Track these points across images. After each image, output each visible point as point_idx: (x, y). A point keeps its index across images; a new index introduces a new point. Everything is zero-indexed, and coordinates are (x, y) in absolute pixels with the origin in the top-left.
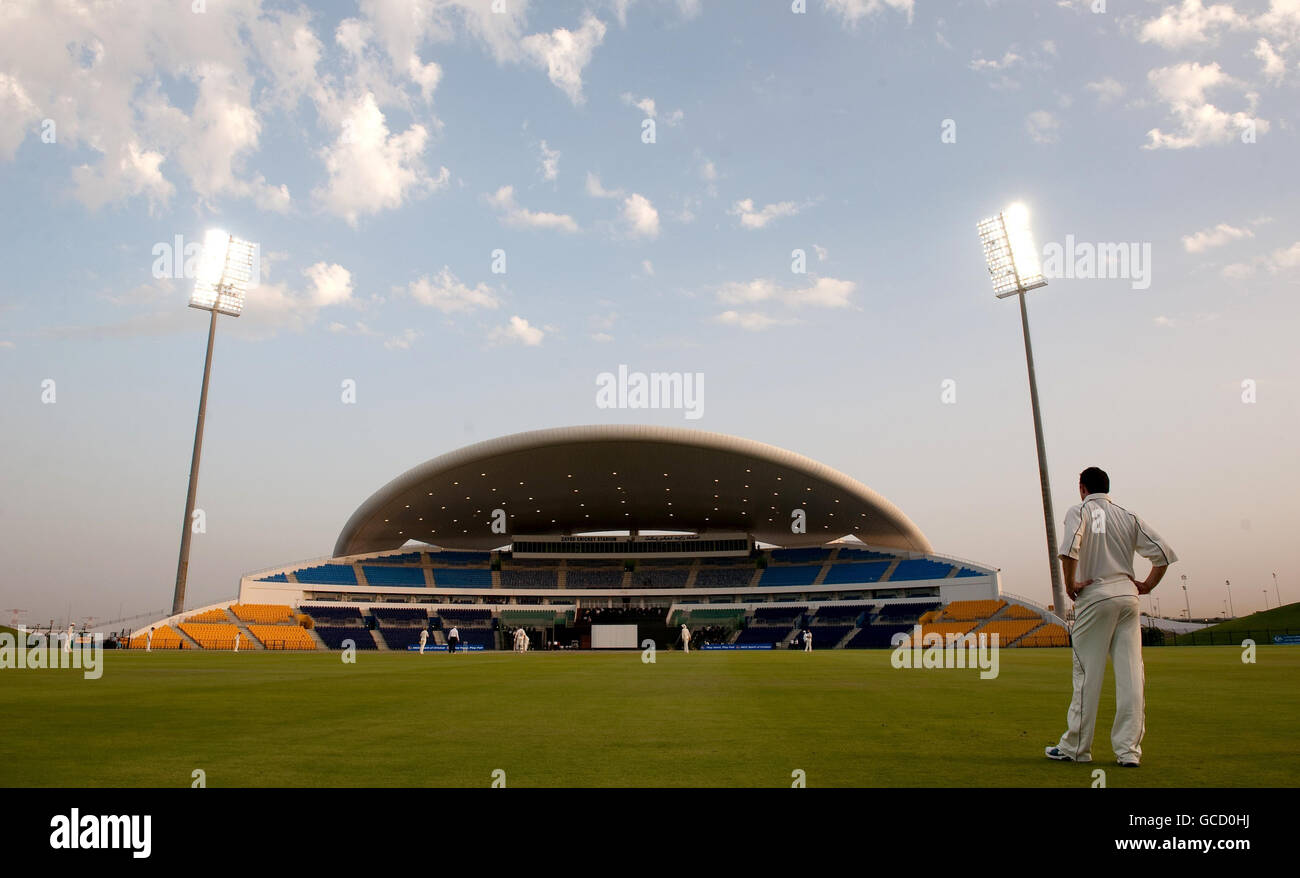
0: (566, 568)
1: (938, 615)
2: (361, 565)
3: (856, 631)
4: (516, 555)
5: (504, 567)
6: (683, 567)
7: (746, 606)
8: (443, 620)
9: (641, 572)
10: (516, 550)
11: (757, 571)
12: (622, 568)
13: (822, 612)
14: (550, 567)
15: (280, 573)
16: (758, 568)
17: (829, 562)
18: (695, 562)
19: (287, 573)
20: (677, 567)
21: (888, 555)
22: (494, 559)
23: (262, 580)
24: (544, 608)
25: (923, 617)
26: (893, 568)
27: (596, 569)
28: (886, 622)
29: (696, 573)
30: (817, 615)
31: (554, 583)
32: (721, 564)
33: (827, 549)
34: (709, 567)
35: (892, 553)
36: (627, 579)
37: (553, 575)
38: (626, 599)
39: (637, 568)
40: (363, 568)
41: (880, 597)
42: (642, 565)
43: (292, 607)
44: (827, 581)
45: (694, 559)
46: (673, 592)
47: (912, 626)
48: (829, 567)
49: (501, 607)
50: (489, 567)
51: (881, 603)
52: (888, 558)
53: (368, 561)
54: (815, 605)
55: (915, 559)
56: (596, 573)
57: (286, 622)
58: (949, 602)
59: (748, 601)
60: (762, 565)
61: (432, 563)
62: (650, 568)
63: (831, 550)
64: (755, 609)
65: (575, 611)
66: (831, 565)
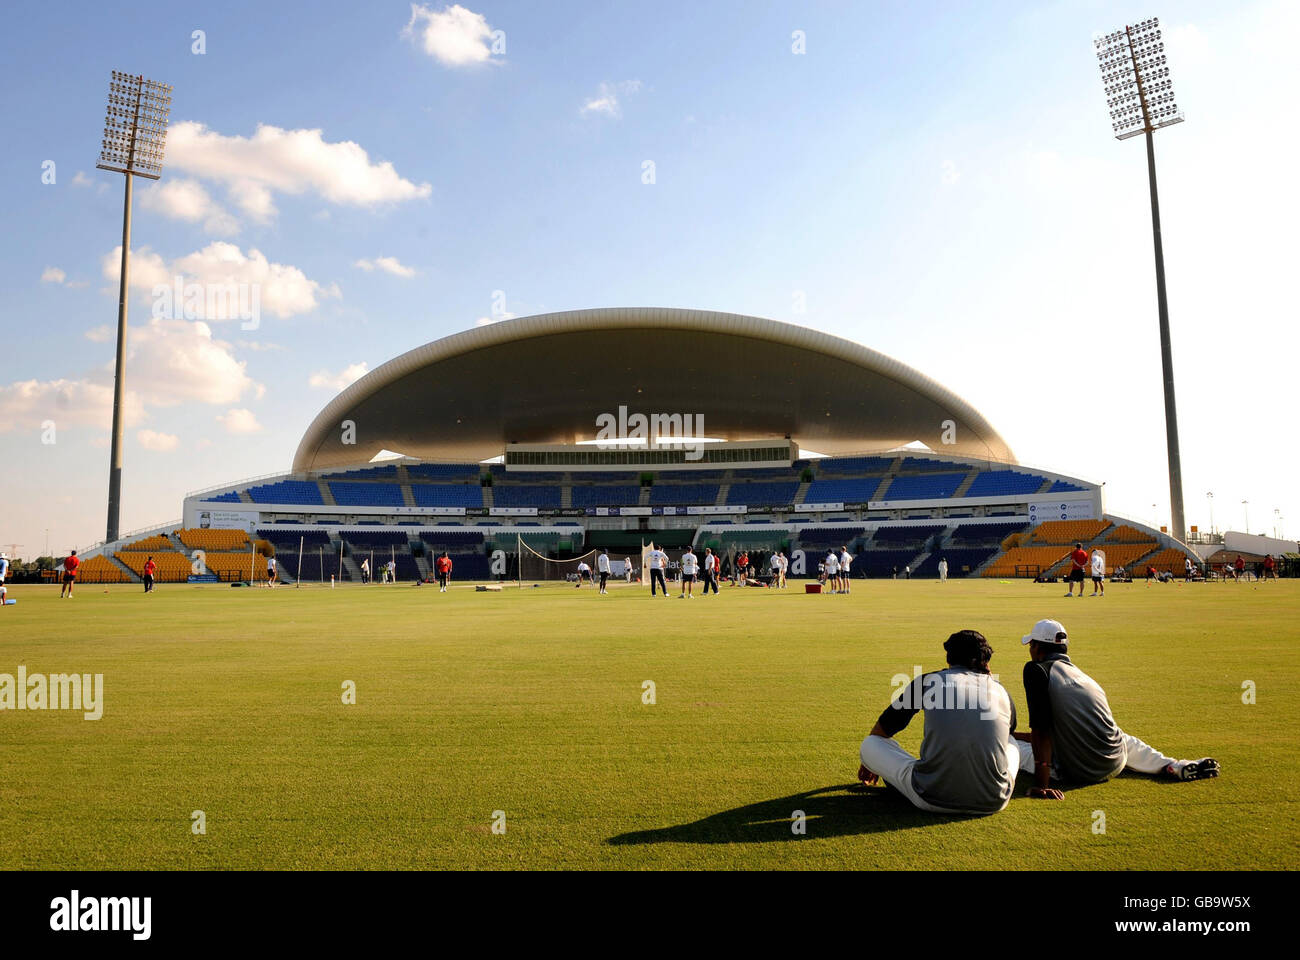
0: (572, 482)
1: (1024, 536)
2: (328, 480)
3: (926, 555)
4: (510, 468)
5: (496, 483)
6: (711, 481)
7: (789, 527)
8: (425, 545)
9: (660, 486)
10: (509, 463)
11: (802, 485)
12: (637, 482)
13: (882, 533)
14: (550, 482)
15: (231, 492)
16: (803, 481)
17: (890, 474)
18: (726, 474)
19: (238, 492)
20: (704, 481)
21: (963, 466)
22: (484, 474)
23: (210, 500)
24: (546, 528)
25: (1007, 540)
26: (970, 481)
27: (606, 484)
28: (962, 547)
29: (727, 488)
30: (874, 538)
31: (557, 499)
32: (756, 478)
33: (888, 459)
34: (744, 480)
35: (969, 463)
36: (644, 496)
37: (557, 491)
38: (643, 519)
39: (656, 482)
40: (329, 485)
41: (952, 516)
42: (661, 478)
43: (248, 530)
44: (888, 497)
45: (725, 471)
46: (700, 510)
47: (994, 552)
48: (890, 481)
49: (495, 530)
50: (478, 483)
51: (956, 523)
52: (964, 469)
53: (334, 476)
54: (873, 526)
55: (997, 470)
56: (610, 489)
57: (243, 549)
58: (1039, 522)
59: (791, 521)
60: (808, 478)
61: (410, 478)
62: (671, 482)
63: (892, 460)
64: (799, 530)
65: (583, 533)
66: (893, 476)
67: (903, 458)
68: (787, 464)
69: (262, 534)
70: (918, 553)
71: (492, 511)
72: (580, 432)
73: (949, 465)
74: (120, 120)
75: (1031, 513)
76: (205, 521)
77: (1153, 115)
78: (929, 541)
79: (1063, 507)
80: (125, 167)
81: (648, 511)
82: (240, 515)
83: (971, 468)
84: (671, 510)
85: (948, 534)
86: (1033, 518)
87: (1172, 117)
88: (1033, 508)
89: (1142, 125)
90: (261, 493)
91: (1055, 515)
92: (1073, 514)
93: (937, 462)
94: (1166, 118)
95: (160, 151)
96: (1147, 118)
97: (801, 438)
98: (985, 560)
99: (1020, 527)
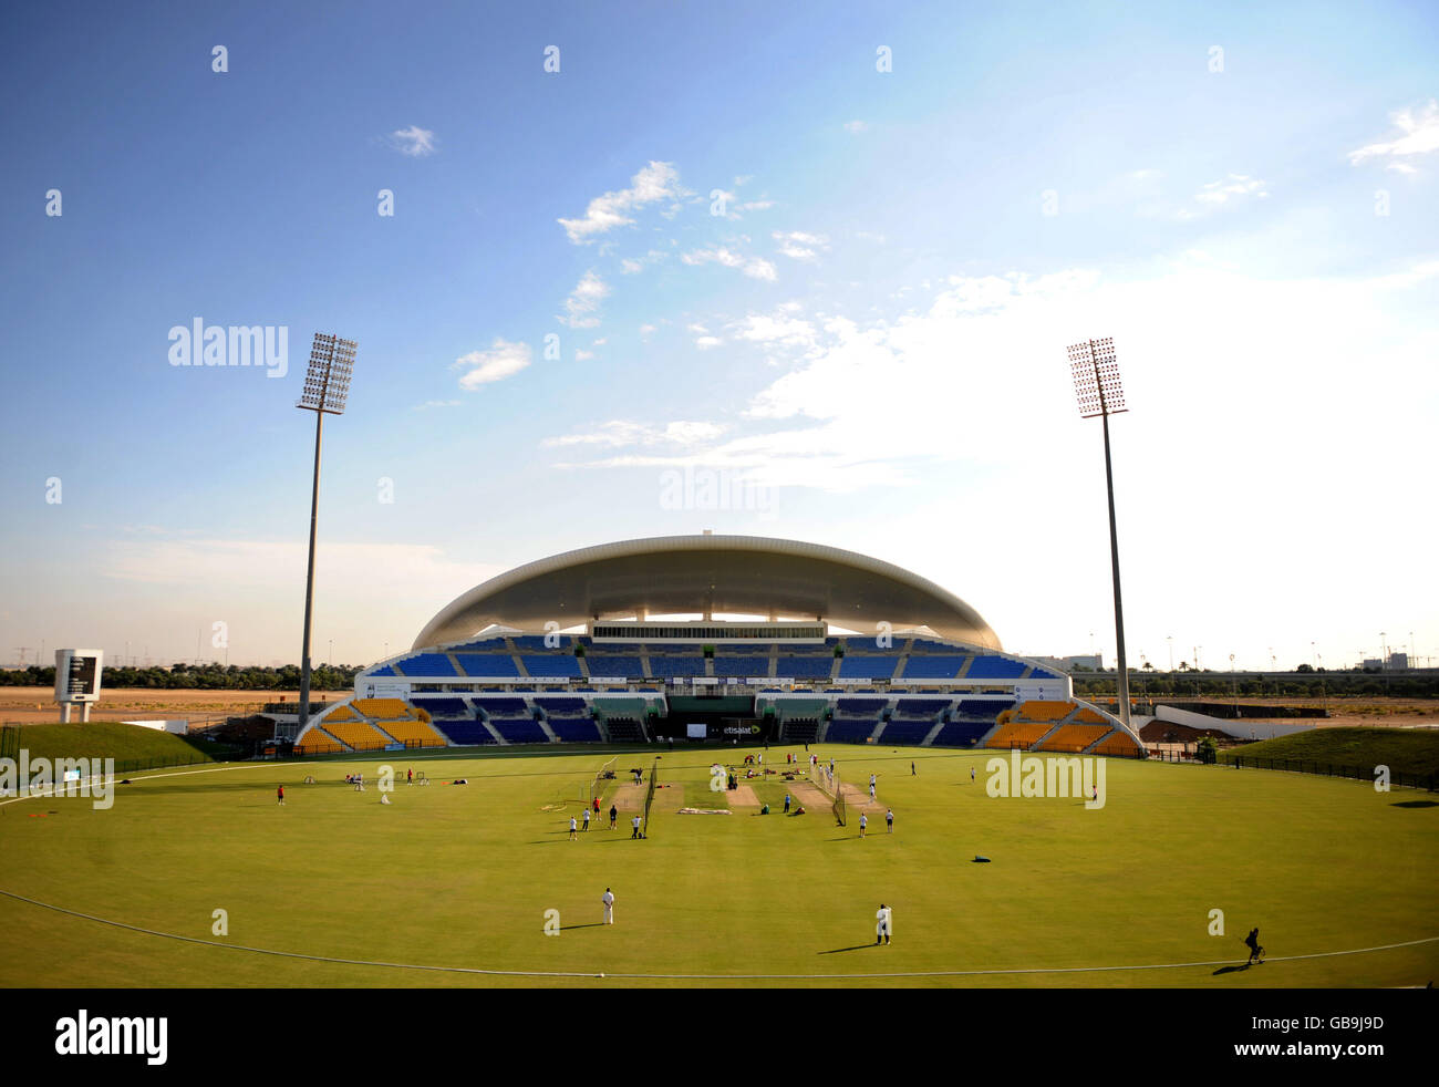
0: (648, 653)
1: (1012, 713)
2: (454, 653)
3: (940, 727)
4: (596, 640)
5: (587, 653)
6: (761, 654)
7: (828, 696)
8: (544, 711)
9: (720, 658)
10: (595, 635)
11: (835, 660)
12: (702, 654)
13: (903, 705)
14: (631, 653)
15: (385, 666)
16: (836, 656)
17: (904, 654)
18: (773, 648)
19: (391, 666)
20: (756, 654)
21: (961, 650)
22: (576, 645)
23: (373, 674)
24: (633, 695)
25: (1001, 715)
26: (968, 662)
27: (675, 655)
28: (966, 720)
29: (775, 661)
30: (897, 709)
31: (640, 670)
32: (798, 652)
33: (901, 640)
34: (787, 654)
35: (966, 647)
36: (709, 667)
37: (637, 662)
38: (710, 687)
39: (716, 654)
40: (456, 656)
41: (957, 692)
42: (721, 651)
43: (403, 699)
44: (906, 675)
45: (770, 645)
46: (756, 681)
47: (992, 725)
48: (906, 660)
49: (592, 696)
50: (573, 653)
51: (958, 698)
52: (962, 652)
53: (457, 648)
54: (895, 698)
55: (989, 655)
56: (678, 660)
57: (405, 717)
58: (1023, 701)
59: (829, 691)
60: (839, 654)
61: (517, 648)
62: (729, 654)
63: (905, 640)
64: (837, 699)
65: (664, 698)
66: (908, 656)
67: (913, 639)
68: (821, 641)
69: (417, 702)
70: (933, 724)
71: (590, 680)
72: (646, 606)
73: (951, 648)
74: (318, 371)
75: (1016, 694)
76: (371, 692)
77: (1108, 405)
78: (940, 714)
79: (1041, 690)
80: (317, 407)
81: (715, 681)
82: (397, 686)
83: (968, 651)
84: (732, 681)
85: (954, 707)
86: (1019, 697)
87: (1121, 408)
88: (1018, 690)
89: (1101, 411)
90: (407, 666)
91: (1035, 696)
92: (1048, 696)
93: (941, 645)
94: (1117, 409)
95: (344, 393)
96: (1104, 407)
97: (831, 618)
98: (986, 732)
99: (1009, 704)
